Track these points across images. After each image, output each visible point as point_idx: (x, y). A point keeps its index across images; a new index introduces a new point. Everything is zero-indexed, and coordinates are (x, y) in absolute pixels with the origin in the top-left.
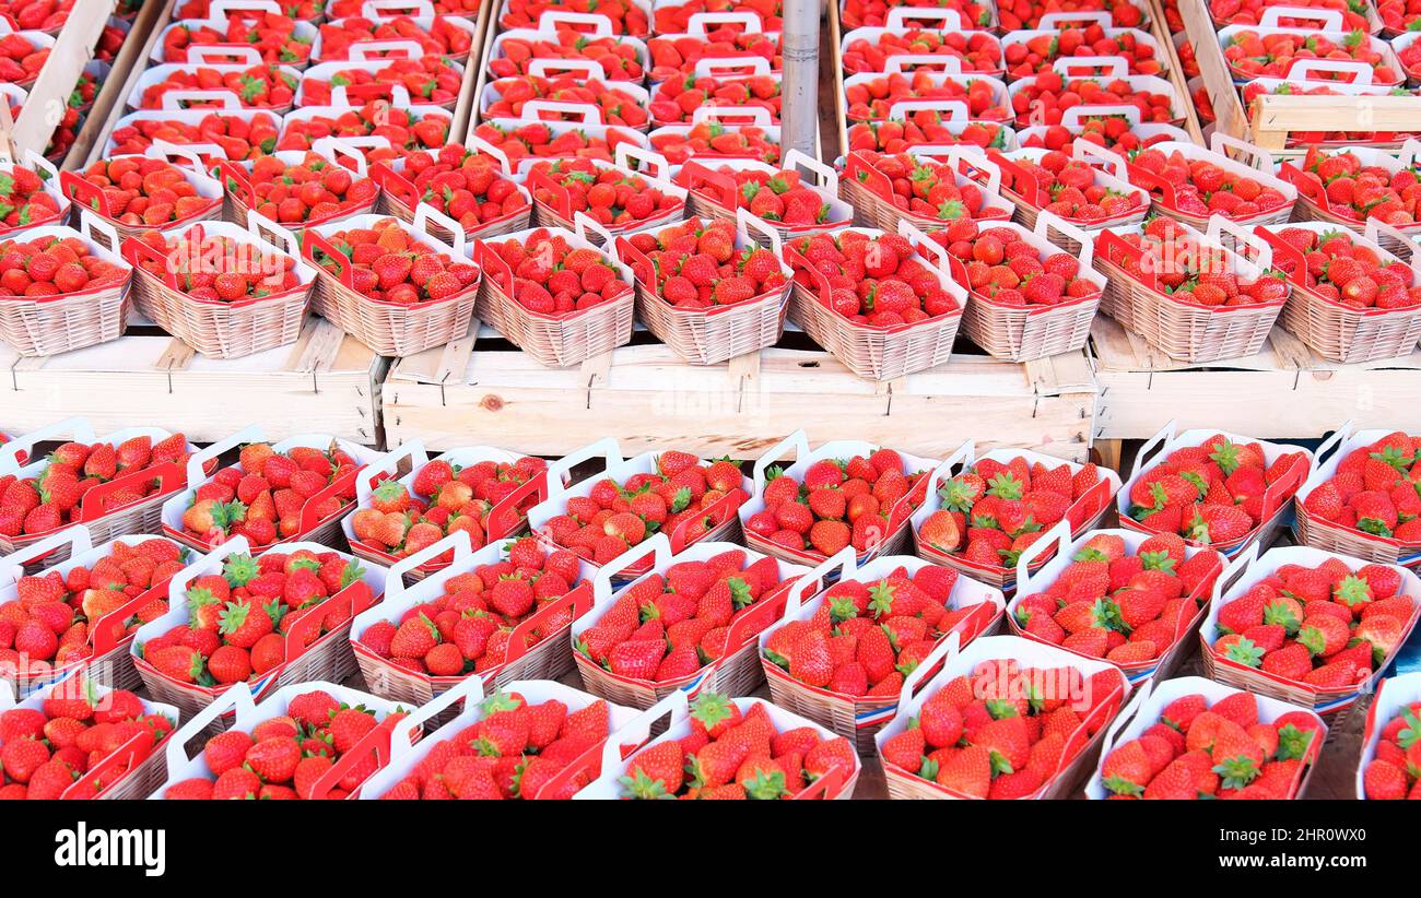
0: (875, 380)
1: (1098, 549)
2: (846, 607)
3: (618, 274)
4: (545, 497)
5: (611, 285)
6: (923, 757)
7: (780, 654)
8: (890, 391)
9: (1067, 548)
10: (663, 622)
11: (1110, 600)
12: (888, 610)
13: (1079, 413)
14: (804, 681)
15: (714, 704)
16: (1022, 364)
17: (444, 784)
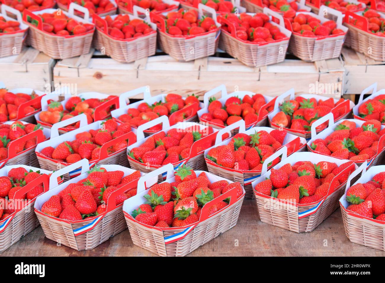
0: (253, 67)
1: (345, 125)
2: (240, 142)
3: (150, 27)
4: (118, 107)
5: (147, 30)
6: (272, 190)
7: (213, 157)
8: (260, 71)
9: (332, 125)
10: (165, 147)
11: (350, 140)
12: (258, 142)
13: (336, 80)
14: (222, 166)
15: (185, 170)
16: (314, 62)
17: (71, 197)
